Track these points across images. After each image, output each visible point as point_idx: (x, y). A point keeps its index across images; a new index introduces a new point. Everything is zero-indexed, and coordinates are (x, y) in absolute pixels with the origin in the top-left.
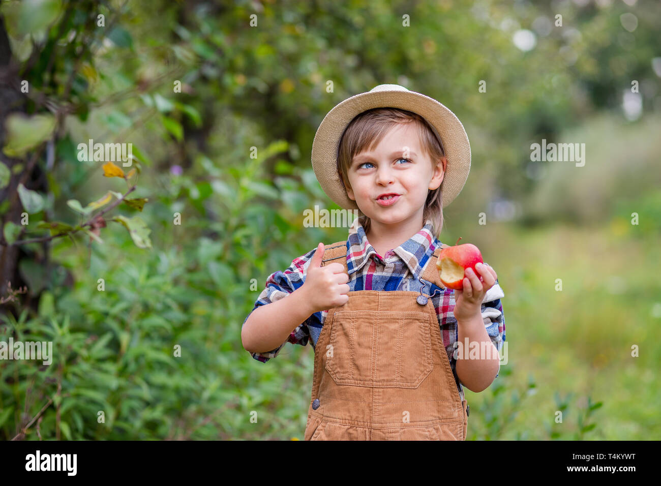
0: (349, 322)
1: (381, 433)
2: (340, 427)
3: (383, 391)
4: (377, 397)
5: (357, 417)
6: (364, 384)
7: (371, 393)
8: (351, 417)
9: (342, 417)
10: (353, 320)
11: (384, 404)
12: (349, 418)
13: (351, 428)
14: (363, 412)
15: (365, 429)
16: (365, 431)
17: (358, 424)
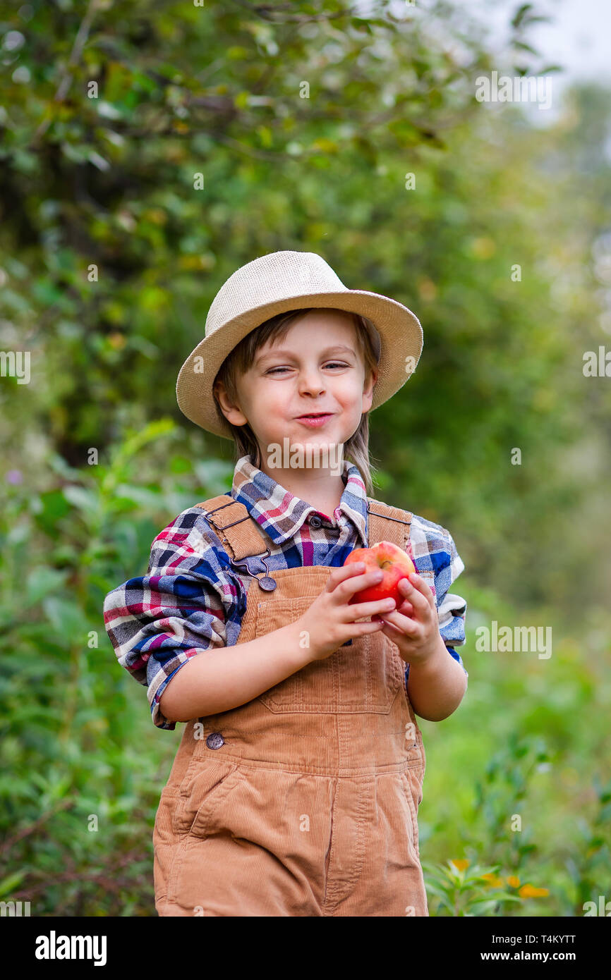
0: (289, 616)
1: (353, 783)
2: (285, 776)
3: (352, 719)
4: (345, 728)
5: (314, 760)
6: (323, 709)
7: (335, 723)
8: (305, 760)
9: (289, 761)
10: (295, 612)
11: (353, 738)
12: (301, 762)
13: (303, 777)
14: (324, 751)
15: (326, 778)
16: (328, 781)
17: (315, 771)
